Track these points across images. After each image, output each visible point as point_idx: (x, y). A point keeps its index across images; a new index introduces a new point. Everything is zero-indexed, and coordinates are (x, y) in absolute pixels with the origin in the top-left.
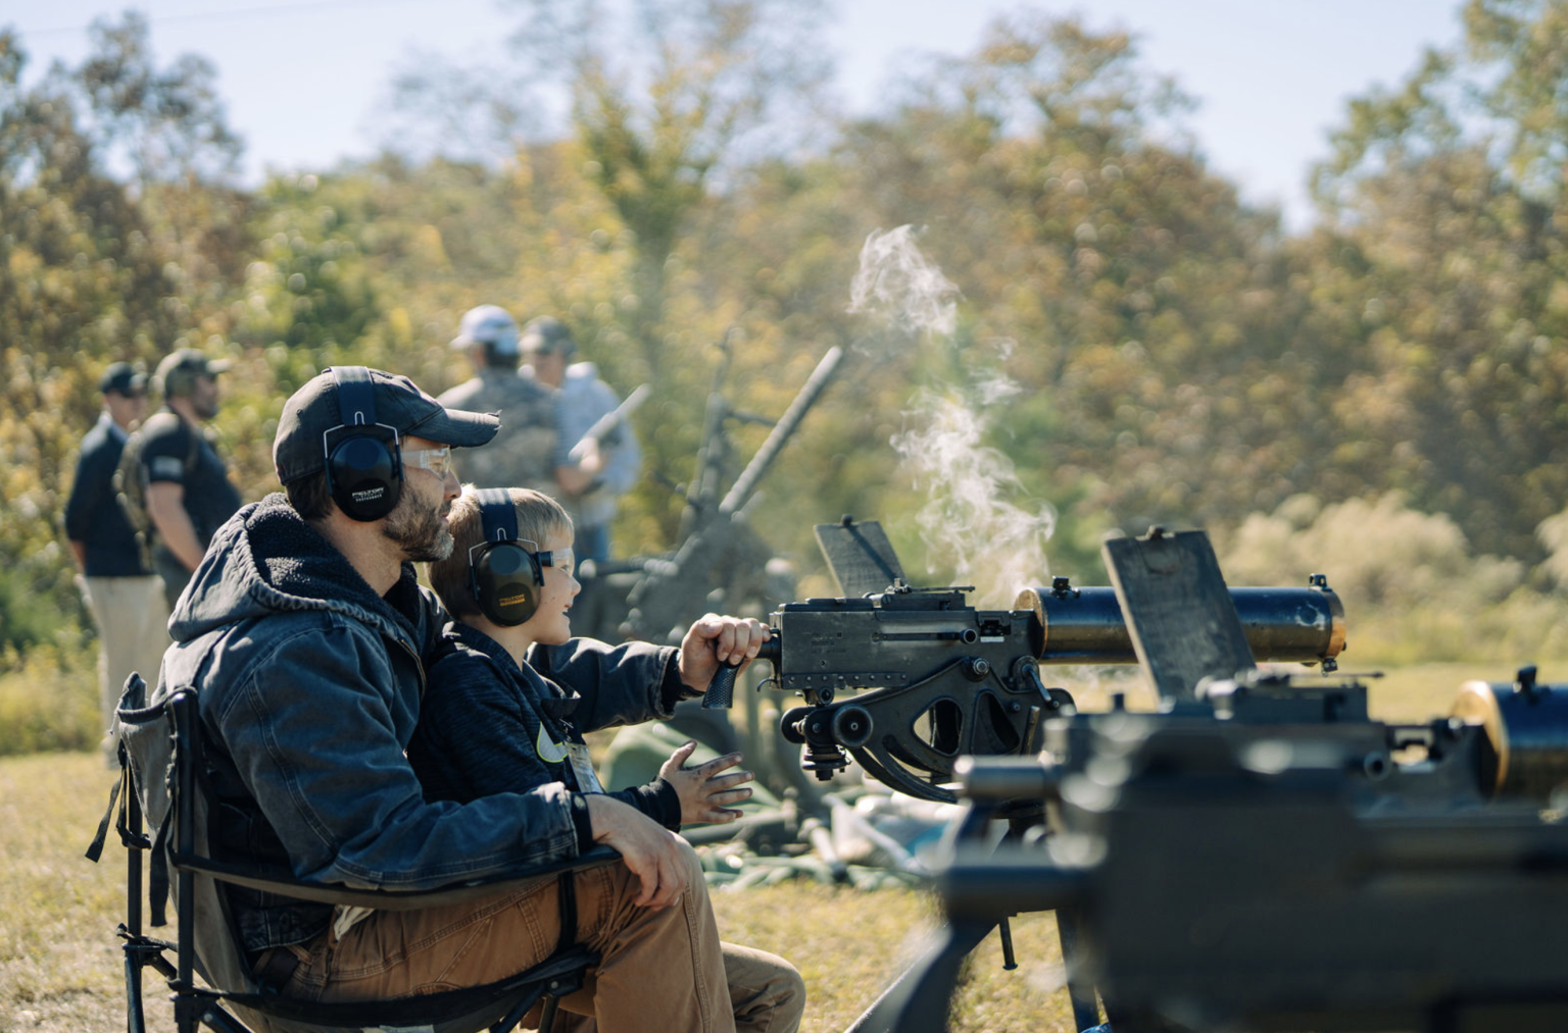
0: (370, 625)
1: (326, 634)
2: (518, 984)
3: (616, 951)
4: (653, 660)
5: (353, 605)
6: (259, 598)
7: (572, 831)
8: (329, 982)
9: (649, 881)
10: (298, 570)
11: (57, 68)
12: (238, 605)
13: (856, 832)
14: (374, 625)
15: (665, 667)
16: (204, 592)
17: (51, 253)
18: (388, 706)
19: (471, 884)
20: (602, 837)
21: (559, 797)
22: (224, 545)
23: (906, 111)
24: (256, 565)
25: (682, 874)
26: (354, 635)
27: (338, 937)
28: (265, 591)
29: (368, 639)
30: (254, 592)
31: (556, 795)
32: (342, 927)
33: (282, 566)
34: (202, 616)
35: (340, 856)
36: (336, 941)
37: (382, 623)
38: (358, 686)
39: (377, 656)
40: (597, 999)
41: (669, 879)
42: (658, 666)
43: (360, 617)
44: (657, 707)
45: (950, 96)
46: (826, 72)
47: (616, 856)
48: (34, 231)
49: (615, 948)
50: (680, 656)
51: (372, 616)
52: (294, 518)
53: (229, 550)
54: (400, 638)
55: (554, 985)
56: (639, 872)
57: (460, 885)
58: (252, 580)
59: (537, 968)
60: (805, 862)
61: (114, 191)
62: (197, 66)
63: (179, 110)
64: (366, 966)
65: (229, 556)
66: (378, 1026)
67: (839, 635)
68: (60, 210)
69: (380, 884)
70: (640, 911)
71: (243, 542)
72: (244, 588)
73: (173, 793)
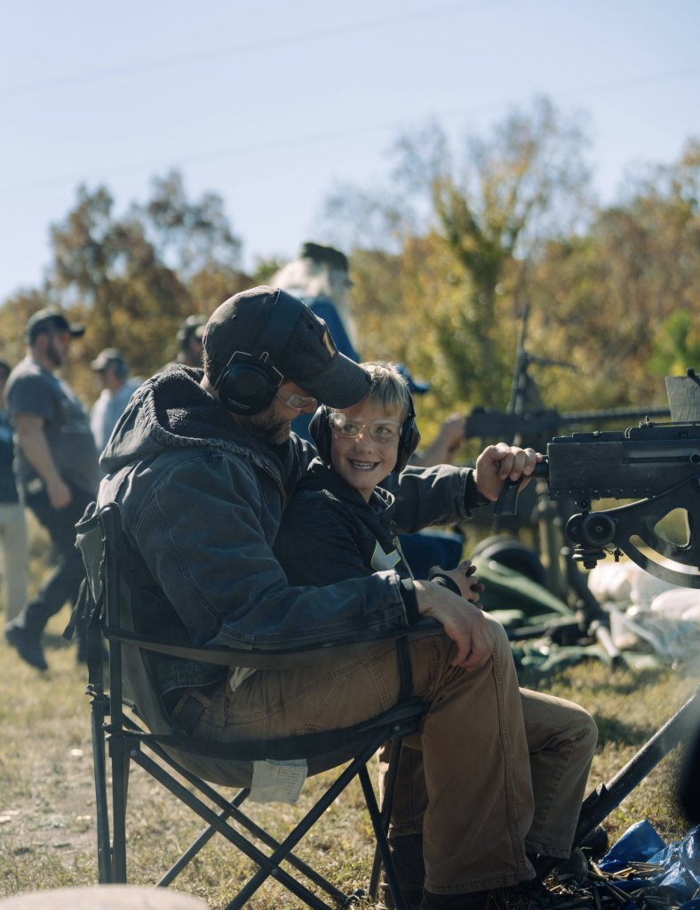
0: (242, 456)
1: (208, 462)
2: (369, 727)
3: (440, 702)
4: (456, 476)
5: (227, 441)
6: (157, 439)
7: (401, 603)
8: (226, 725)
9: (464, 647)
10: (186, 418)
11: (134, 207)
12: (143, 444)
13: (625, 630)
14: (245, 456)
15: (465, 483)
16: (122, 436)
17: (136, 312)
18: (257, 516)
19: (326, 645)
20: (427, 611)
21: (390, 579)
22: (137, 401)
23: (638, 201)
24: (156, 415)
25: (490, 642)
26: (229, 461)
27: (234, 690)
28: (162, 433)
29: (240, 465)
30: (154, 434)
31: (388, 577)
32: (236, 681)
33: (175, 415)
34: (120, 452)
35: (224, 625)
36: (232, 693)
37: (250, 455)
38: (232, 499)
39: (247, 477)
40: (424, 737)
41: (479, 645)
42: (460, 483)
43: (233, 450)
44: (462, 512)
45: (664, 189)
46: (586, 177)
47: (439, 625)
48: (125, 299)
49: (440, 700)
50: (475, 473)
51: (242, 450)
52: (186, 379)
53: (140, 405)
54: (265, 465)
55: (397, 728)
56: (457, 638)
57: (317, 646)
58: (152, 425)
59: (383, 715)
60: (592, 650)
61: (169, 274)
62: (213, 200)
63: (203, 225)
64: (253, 712)
65: (140, 409)
66: (264, 760)
67: (595, 459)
68: (140, 287)
69: (254, 644)
70: (461, 671)
71: (150, 398)
72: (147, 432)
73: (104, 582)
